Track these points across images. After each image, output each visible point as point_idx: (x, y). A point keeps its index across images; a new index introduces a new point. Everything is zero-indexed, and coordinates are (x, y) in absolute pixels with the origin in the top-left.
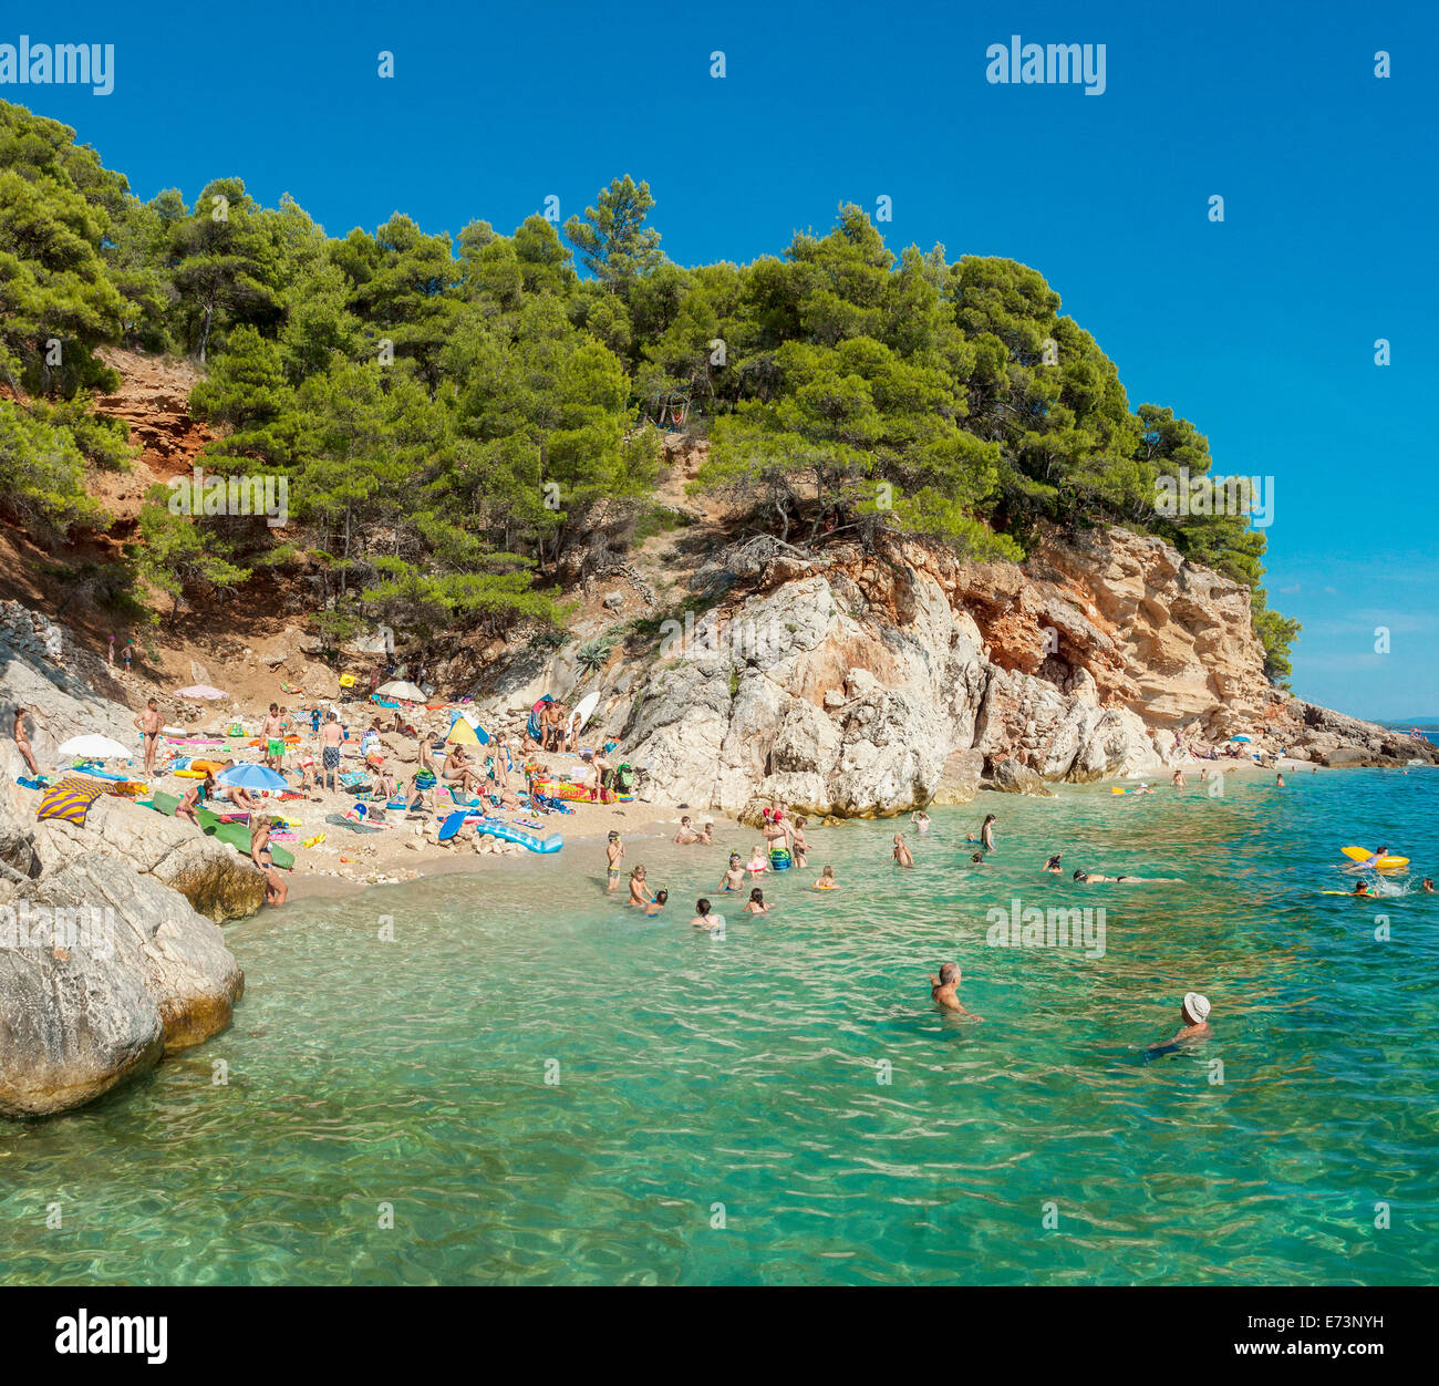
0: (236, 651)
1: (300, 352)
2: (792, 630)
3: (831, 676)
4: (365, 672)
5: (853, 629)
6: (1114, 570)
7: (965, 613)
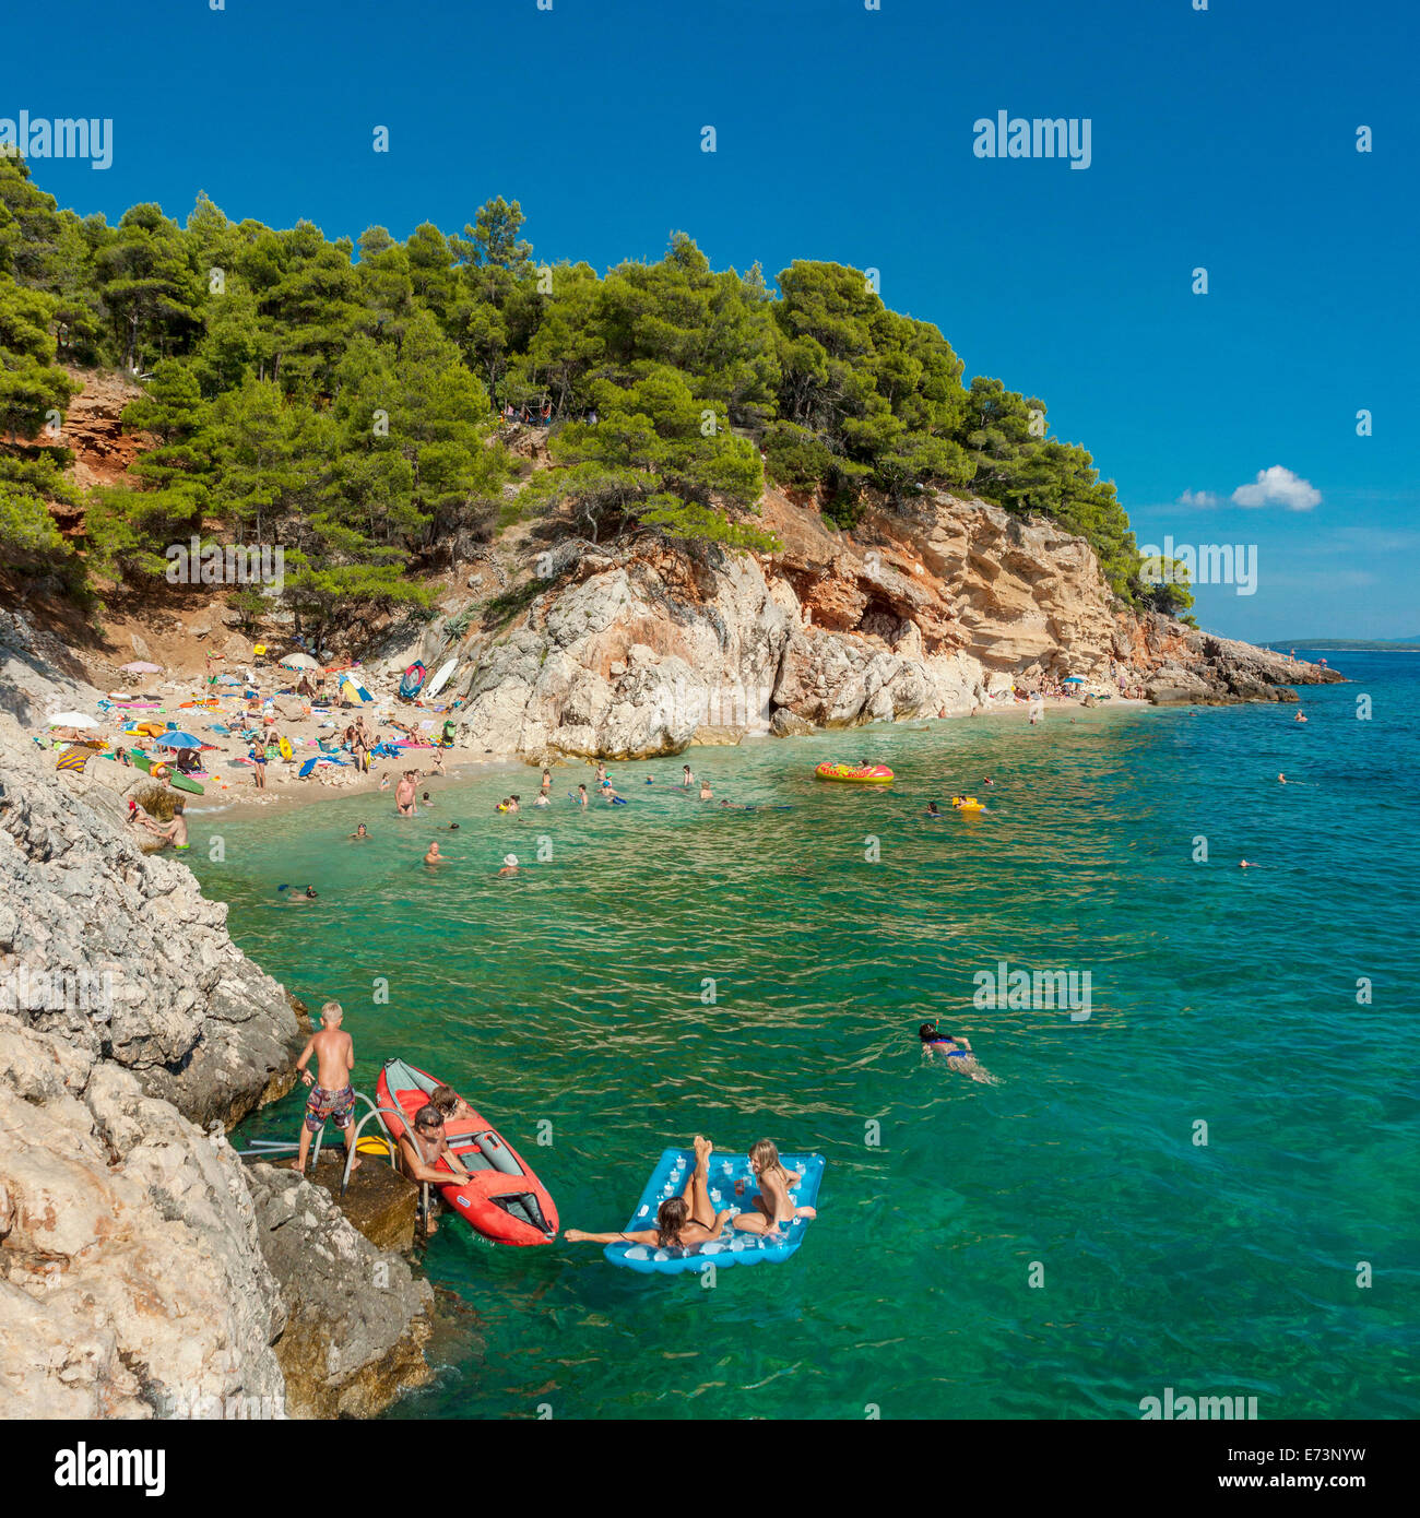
0: (170, 623)
1: (216, 365)
2: (588, 615)
3: (617, 650)
4: (276, 641)
5: (643, 611)
6: (938, 533)
7: (784, 581)
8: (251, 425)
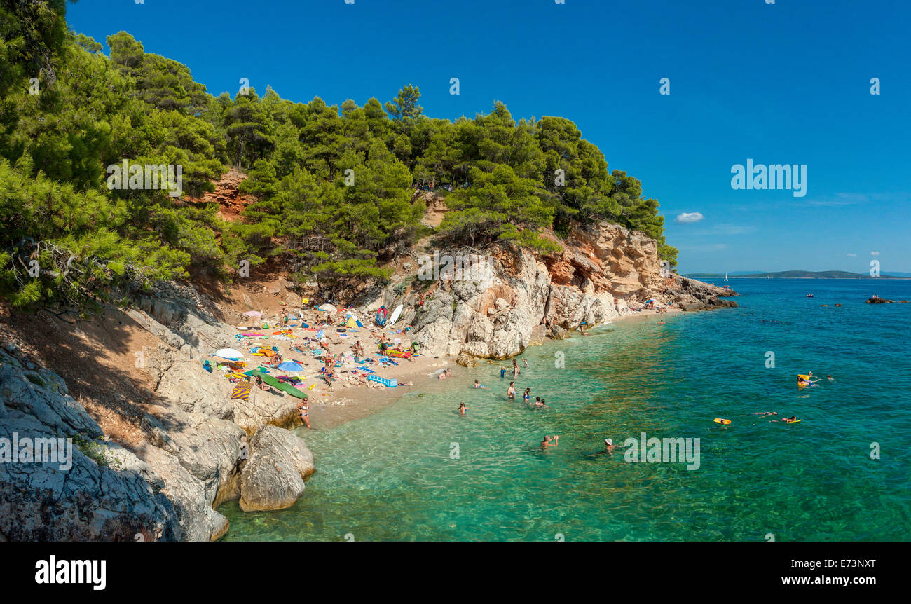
0: (260, 288)
1: (280, 163)
2: (476, 285)
3: (490, 302)
4: (311, 296)
5: (499, 282)
6: (601, 239)
7: (542, 263)
8: (302, 190)
